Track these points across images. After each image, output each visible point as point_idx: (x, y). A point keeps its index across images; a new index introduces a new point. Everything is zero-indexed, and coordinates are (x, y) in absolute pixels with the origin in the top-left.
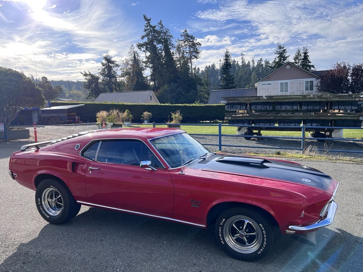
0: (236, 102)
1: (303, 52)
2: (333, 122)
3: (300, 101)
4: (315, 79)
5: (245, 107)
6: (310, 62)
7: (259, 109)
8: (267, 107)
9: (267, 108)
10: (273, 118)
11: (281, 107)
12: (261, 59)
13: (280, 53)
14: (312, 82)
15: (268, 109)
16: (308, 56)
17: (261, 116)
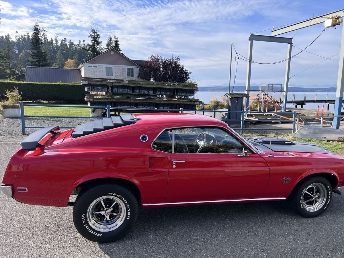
0: (98, 83)
1: (114, 40)
2: (178, 106)
3: (155, 87)
4: (136, 67)
5: (106, 89)
6: (121, 51)
7: (120, 92)
8: (127, 90)
9: (127, 92)
10: (133, 101)
11: (140, 91)
12: (65, 39)
13: (93, 37)
14: (132, 69)
15: (129, 92)
16: (119, 45)
17: (122, 99)
